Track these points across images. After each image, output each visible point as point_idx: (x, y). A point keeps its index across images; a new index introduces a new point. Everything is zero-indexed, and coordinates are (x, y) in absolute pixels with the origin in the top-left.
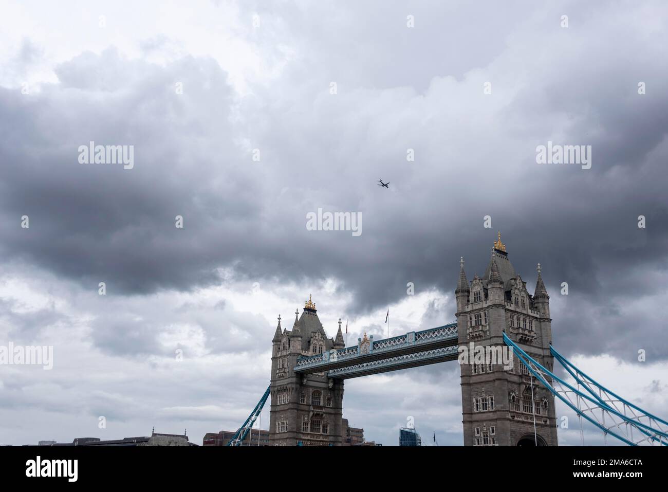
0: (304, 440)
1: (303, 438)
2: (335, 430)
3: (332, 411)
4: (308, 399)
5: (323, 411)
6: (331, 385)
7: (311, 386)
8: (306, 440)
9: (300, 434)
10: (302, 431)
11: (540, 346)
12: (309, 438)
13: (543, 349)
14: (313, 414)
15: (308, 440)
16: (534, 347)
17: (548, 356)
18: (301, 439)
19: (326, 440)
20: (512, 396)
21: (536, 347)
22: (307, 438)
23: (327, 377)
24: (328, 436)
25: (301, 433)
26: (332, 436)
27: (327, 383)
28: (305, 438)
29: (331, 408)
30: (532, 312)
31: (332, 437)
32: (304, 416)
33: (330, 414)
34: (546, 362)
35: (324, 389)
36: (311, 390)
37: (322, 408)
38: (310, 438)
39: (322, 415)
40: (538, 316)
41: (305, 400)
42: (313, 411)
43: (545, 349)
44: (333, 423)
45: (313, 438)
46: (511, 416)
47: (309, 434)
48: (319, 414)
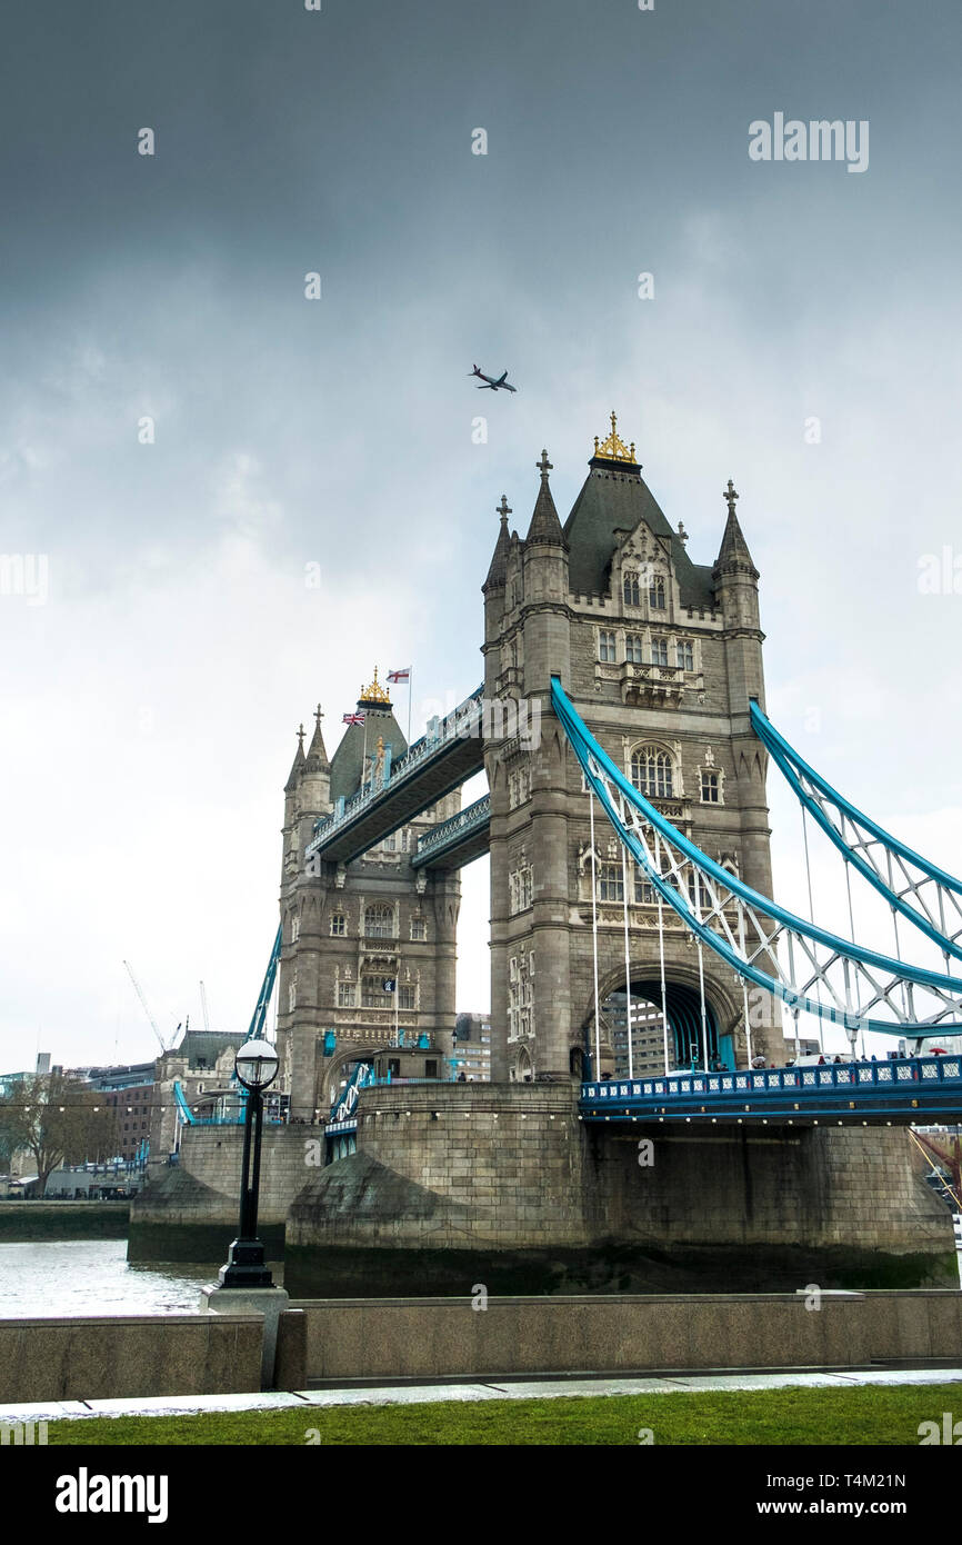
0: (340, 1026)
1: (341, 1021)
2: (437, 998)
3: (429, 951)
4: (355, 923)
5: (397, 951)
6: (421, 885)
7: (362, 893)
8: (346, 1026)
9: (331, 1013)
10: (337, 1005)
11: (718, 711)
12: (357, 1020)
13: (729, 716)
14: (367, 961)
15: (355, 1026)
16: (691, 713)
17: (744, 735)
18: (333, 1025)
19: (411, 1024)
20: (582, 860)
21: (701, 714)
22: (352, 1022)
23: (410, 865)
24: (416, 1013)
25: (334, 1010)
26: (426, 1013)
27: (413, 881)
28: (346, 1021)
29: (424, 943)
30: (690, 617)
31: (427, 1017)
32: (341, 966)
33: (420, 957)
34: (737, 754)
35: (403, 896)
36: (362, 901)
37: (392, 944)
38: (359, 1022)
39: (394, 962)
40: (718, 626)
41: (346, 927)
42: (365, 953)
43: (736, 715)
44: (431, 982)
45: (372, 1020)
46: (582, 917)
47: (356, 1011)
48: (384, 961)
